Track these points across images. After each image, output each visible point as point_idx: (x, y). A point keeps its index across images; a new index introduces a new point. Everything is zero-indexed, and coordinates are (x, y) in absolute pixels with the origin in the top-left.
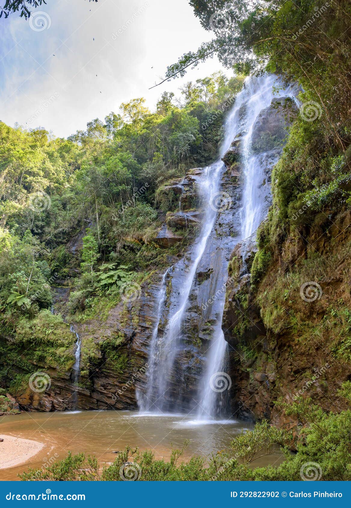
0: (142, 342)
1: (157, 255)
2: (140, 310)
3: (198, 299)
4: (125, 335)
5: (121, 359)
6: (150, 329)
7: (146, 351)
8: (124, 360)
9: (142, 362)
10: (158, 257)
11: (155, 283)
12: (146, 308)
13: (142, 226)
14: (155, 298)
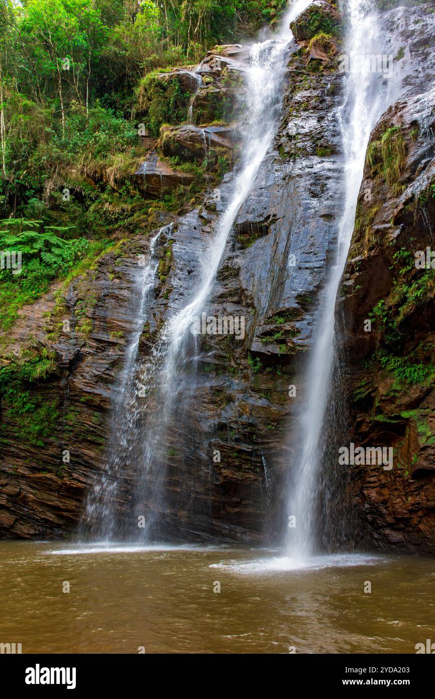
0: (97, 373)
1: (133, 211)
2: (96, 306)
3: (243, 276)
4: (58, 357)
5: (42, 412)
6: (116, 348)
7: (105, 394)
8: (48, 415)
9: (94, 419)
10: (135, 215)
11: (132, 255)
12: (110, 302)
13: (105, 150)
14: (133, 282)
